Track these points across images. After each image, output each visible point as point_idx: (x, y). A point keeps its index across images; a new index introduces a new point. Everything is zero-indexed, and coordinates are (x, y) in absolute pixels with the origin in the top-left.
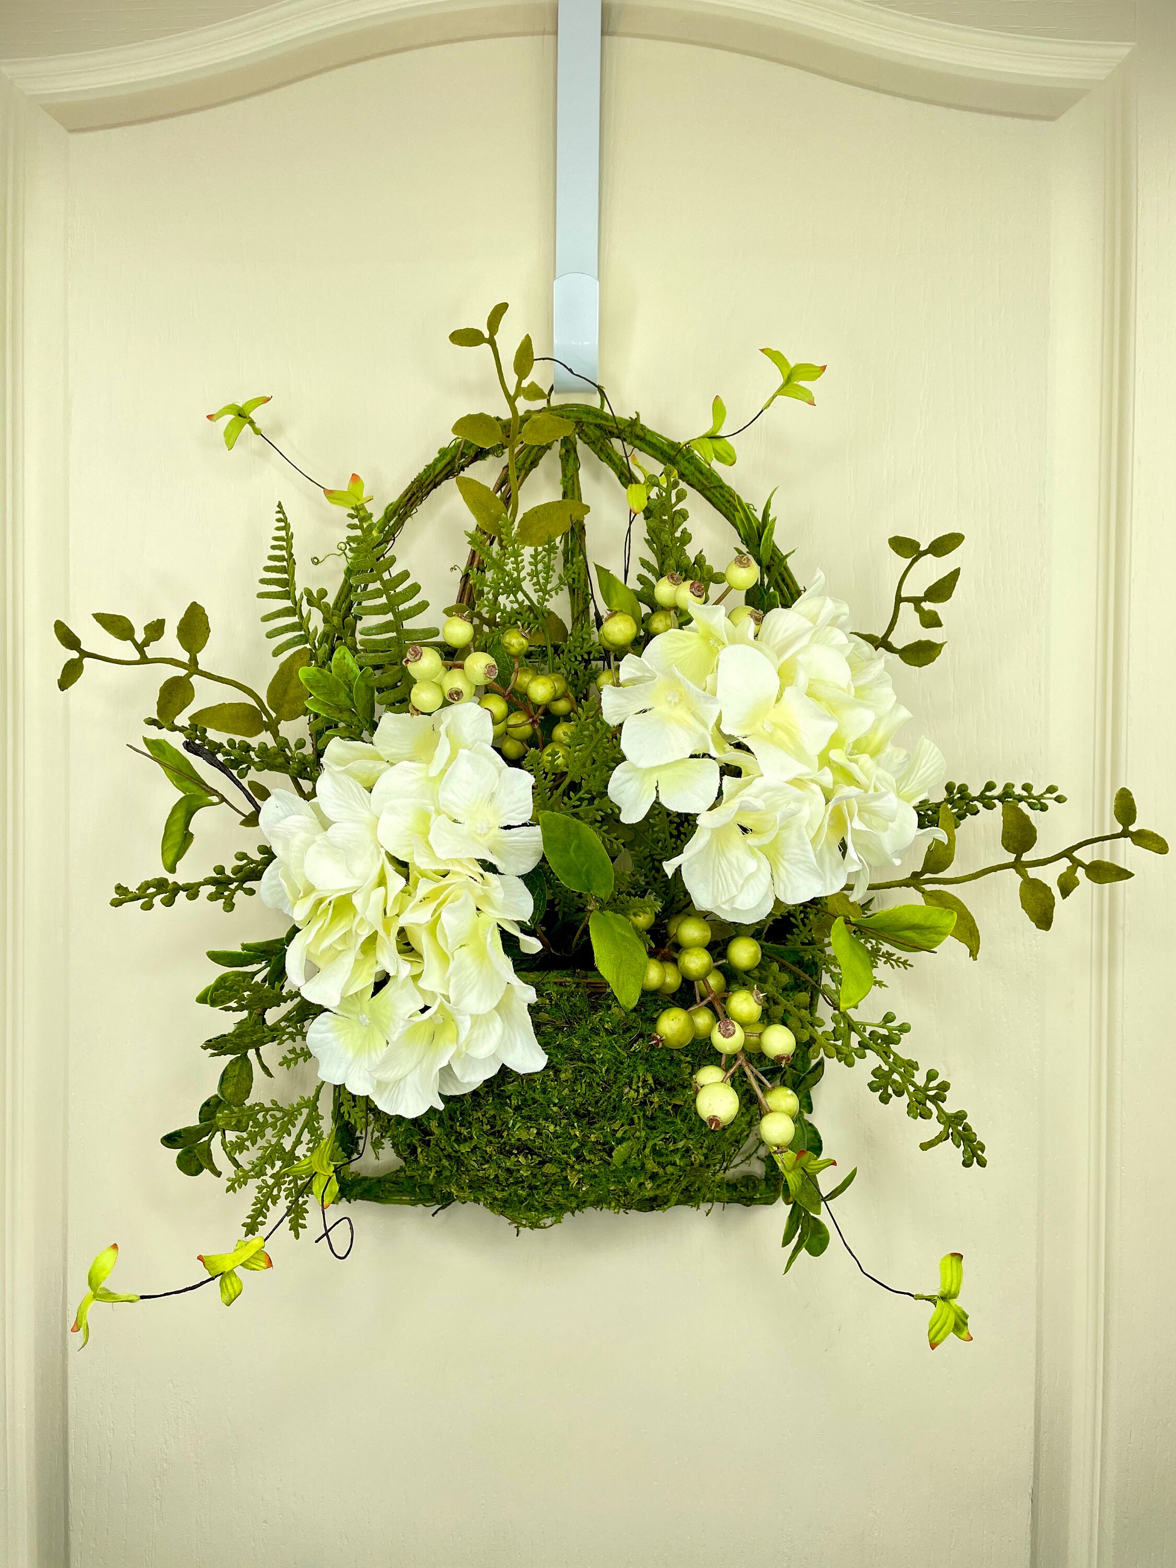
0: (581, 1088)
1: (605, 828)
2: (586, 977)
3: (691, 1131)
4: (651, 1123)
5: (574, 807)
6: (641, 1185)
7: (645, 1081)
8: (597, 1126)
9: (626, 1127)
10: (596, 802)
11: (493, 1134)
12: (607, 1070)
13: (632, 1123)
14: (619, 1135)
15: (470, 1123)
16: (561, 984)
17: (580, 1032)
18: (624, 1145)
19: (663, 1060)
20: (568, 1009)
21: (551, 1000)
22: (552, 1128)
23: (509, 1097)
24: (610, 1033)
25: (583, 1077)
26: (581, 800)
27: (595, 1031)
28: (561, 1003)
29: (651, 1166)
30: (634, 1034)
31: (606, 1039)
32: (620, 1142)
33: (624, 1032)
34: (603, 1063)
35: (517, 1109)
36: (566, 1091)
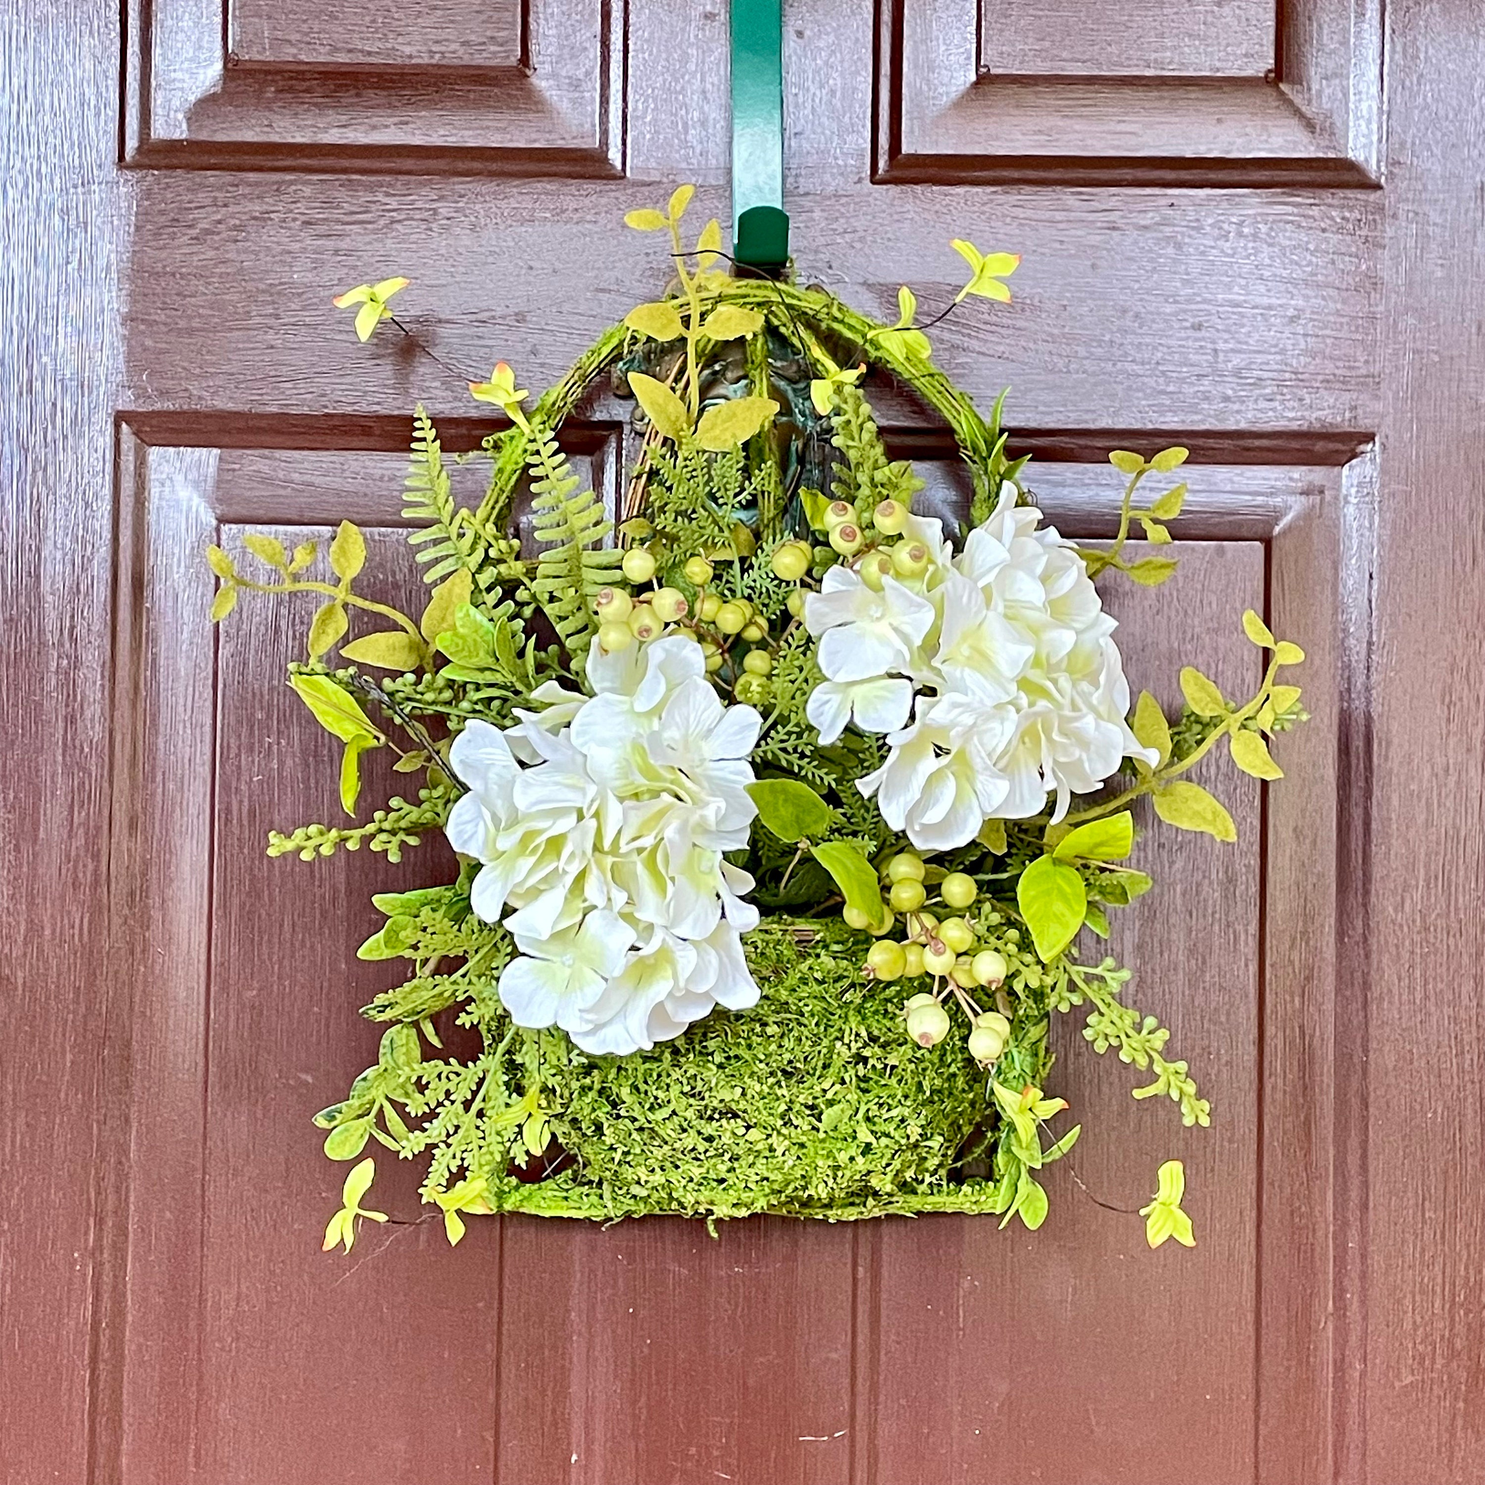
0: (788, 1043)
1: (815, 763)
2: (792, 924)
3: (906, 1097)
4: (862, 1085)
5: (782, 741)
6: (852, 1159)
7: (857, 1035)
8: (806, 1085)
9: (838, 1087)
10: (805, 735)
11: (693, 1096)
12: (817, 1024)
13: (843, 1082)
14: (829, 1095)
15: (668, 1085)
16: (766, 932)
17: (787, 983)
18: (835, 1107)
19: (876, 1012)
20: (774, 957)
21: (756, 948)
22: (758, 1087)
23: (712, 1054)
24: (820, 982)
25: (791, 1030)
26: (789, 733)
27: (804, 981)
28: (767, 951)
29: (865, 1136)
30: (846, 983)
31: (816, 987)
32: (830, 1103)
33: (835, 981)
34: (813, 1015)
35: (720, 1066)
36: (773, 1047)
